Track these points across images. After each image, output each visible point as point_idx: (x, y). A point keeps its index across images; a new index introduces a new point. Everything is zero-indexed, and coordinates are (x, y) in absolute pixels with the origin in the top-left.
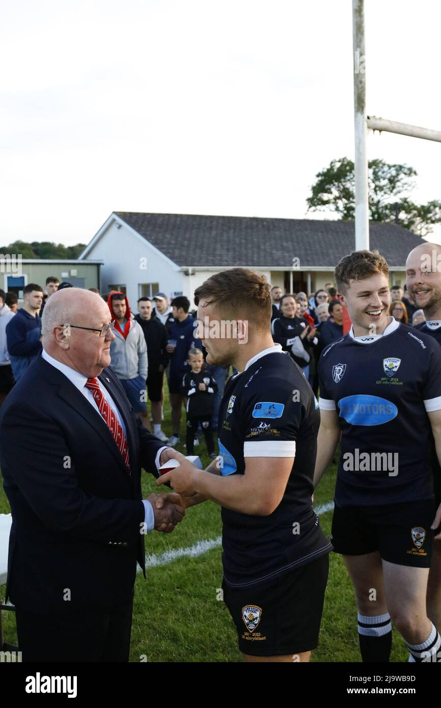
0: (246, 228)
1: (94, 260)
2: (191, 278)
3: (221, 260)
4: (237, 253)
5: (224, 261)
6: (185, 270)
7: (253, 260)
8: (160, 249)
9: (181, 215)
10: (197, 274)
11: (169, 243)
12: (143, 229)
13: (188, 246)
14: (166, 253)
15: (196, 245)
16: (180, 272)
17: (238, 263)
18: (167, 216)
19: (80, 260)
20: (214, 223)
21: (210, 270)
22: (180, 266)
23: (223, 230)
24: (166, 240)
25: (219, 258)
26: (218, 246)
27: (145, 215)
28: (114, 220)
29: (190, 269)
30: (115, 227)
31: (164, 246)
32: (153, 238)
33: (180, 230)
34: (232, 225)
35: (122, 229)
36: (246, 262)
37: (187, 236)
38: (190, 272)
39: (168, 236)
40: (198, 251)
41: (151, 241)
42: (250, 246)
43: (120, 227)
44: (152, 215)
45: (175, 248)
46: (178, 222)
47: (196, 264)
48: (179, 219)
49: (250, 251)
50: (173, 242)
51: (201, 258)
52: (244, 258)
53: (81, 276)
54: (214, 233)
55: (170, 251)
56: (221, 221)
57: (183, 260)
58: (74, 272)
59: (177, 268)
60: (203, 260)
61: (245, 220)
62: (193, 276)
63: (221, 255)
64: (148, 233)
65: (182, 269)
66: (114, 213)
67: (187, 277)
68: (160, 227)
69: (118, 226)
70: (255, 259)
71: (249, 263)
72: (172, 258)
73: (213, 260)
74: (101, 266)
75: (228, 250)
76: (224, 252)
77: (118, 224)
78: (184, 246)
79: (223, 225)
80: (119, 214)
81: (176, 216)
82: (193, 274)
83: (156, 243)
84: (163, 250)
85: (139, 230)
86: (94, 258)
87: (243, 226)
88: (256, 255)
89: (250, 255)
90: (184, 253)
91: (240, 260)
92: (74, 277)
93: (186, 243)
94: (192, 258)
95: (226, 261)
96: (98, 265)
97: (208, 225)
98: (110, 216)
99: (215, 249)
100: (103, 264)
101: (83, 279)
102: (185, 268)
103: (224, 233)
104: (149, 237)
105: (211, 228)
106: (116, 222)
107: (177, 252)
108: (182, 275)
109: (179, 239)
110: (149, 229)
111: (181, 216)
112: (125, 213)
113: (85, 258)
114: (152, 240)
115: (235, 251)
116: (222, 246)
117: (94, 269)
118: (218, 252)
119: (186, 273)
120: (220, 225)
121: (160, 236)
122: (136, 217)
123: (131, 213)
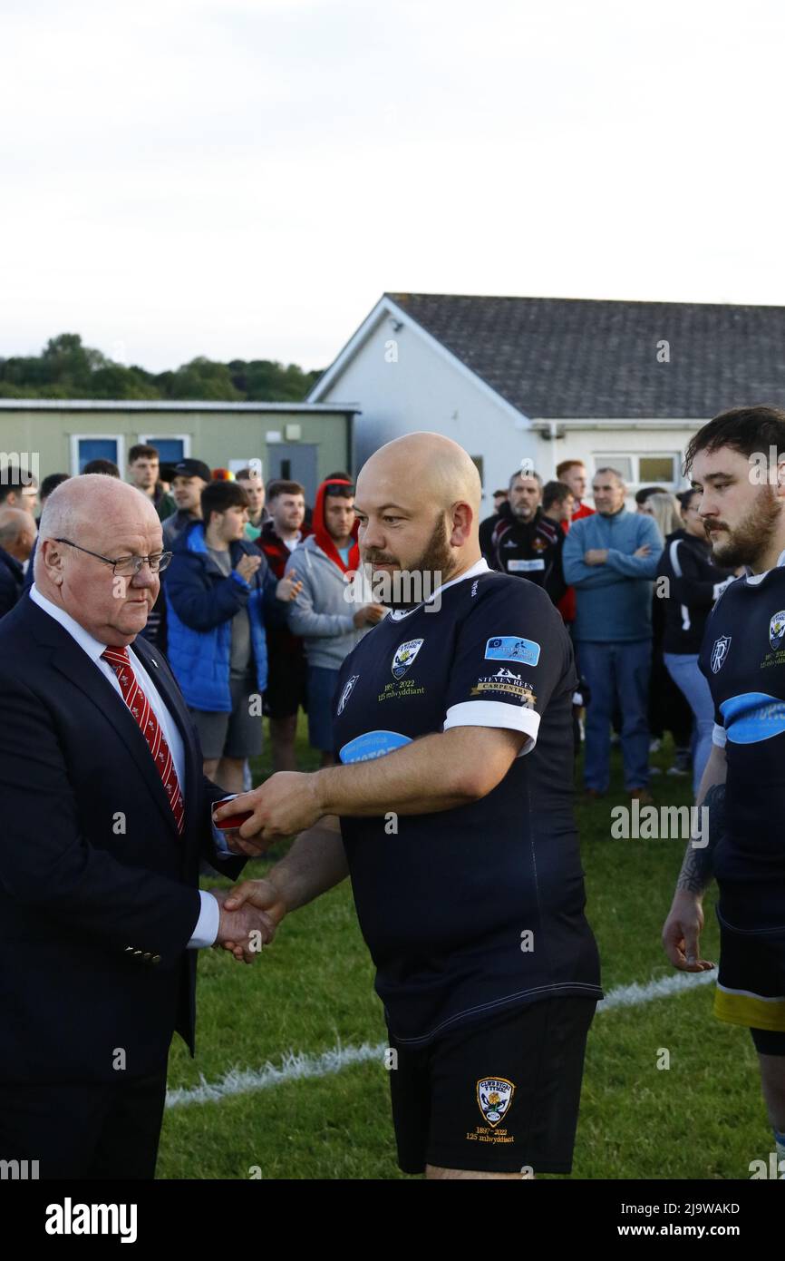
0: (692, 328)
1: (344, 404)
2: (555, 444)
3: (626, 404)
4: (666, 389)
5: (632, 407)
6: (541, 427)
7: (703, 404)
8: (487, 378)
9: (541, 300)
10: (569, 436)
11: (508, 365)
12: (450, 332)
13: (553, 372)
14: (498, 389)
15: (570, 370)
16: (530, 431)
17: (667, 410)
18: (508, 303)
19: (310, 403)
20: (615, 319)
21: (600, 427)
22: (531, 417)
23: (637, 334)
24: (500, 359)
25: (622, 399)
26: (623, 371)
27: (456, 300)
28: (386, 313)
29: (554, 425)
30: (388, 328)
31: (497, 372)
32: (471, 353)
33: (535, 336)
34: (660, 323)
35: (404, 332)
36: (687, 408)
37: (552, 347)
38: (554, 431)
39: (506, 348)
40: (574, 383)
41: (466, 360)
42: (697, 371)
43: (399, 327)
44: (475, 300)
45: (519, 377)
46: (532, 317)
47: (567, 413)
48: (535, 309)
49: (697, 384)
50: (517, 362)
51: (579, 400)
52: (681, 400)
53: (309, 441)
54: (614, 341)
55: (510, 383)
56: (633, 313)
57: (537, 404)
58: (294, 430)
59: (522, 422)
60: (586, 405)
61: (690, 311)
62: (561, 441)
63: (627, 393)
64: (460, 342)
65: (535, 425)
66: (386, 295)
67: (544, 444)
68: (491, 329)
69: (395, 326)
70: (708, 402)
71: (693, 411)
72: (512, 399)
73: (608, 405)
74: (356, 418)
75: (645, 380)
76: (635, 386)
77: (394, 320)
78: (541, 370)
79: (638, 322)
80: (397, 298)
81: (529, 301)
82: (560, 437)
83: (476, 365)
84: (493, 381)
85: (440, 337)
86: (340, 400)
87: (685, 324)
88: (710, 394)
89: (695, 392)
90: (542, 388)
91: (672, 403)
92: (293, 442)
93: (547, 365)
94: (561, 400)
95: (640, 406)
96: (348, 415)
97: (602, 323)
98: (379, 302)
99: (614, 379)
100: (360, 413)
101: (314, 446)
102: (541, 421)
103: (639, 342)
104: (463, 353)
105: (608, 330)
106: (391, 317)
107: (525, 385)
108: (535, 437)
109: (533, 355)
110: (464, 333)
111: (541, 302)
112: (409, 296)
113: (321, 399)
114: (470, 357)
115: (660, 383)
116: (631, 371)
117: (339, 423)
118: (621, 386)
119: (545, 435)
120: (629, 324)
121: (489, 349)
122: (435, 305)
123: (425, 297)
